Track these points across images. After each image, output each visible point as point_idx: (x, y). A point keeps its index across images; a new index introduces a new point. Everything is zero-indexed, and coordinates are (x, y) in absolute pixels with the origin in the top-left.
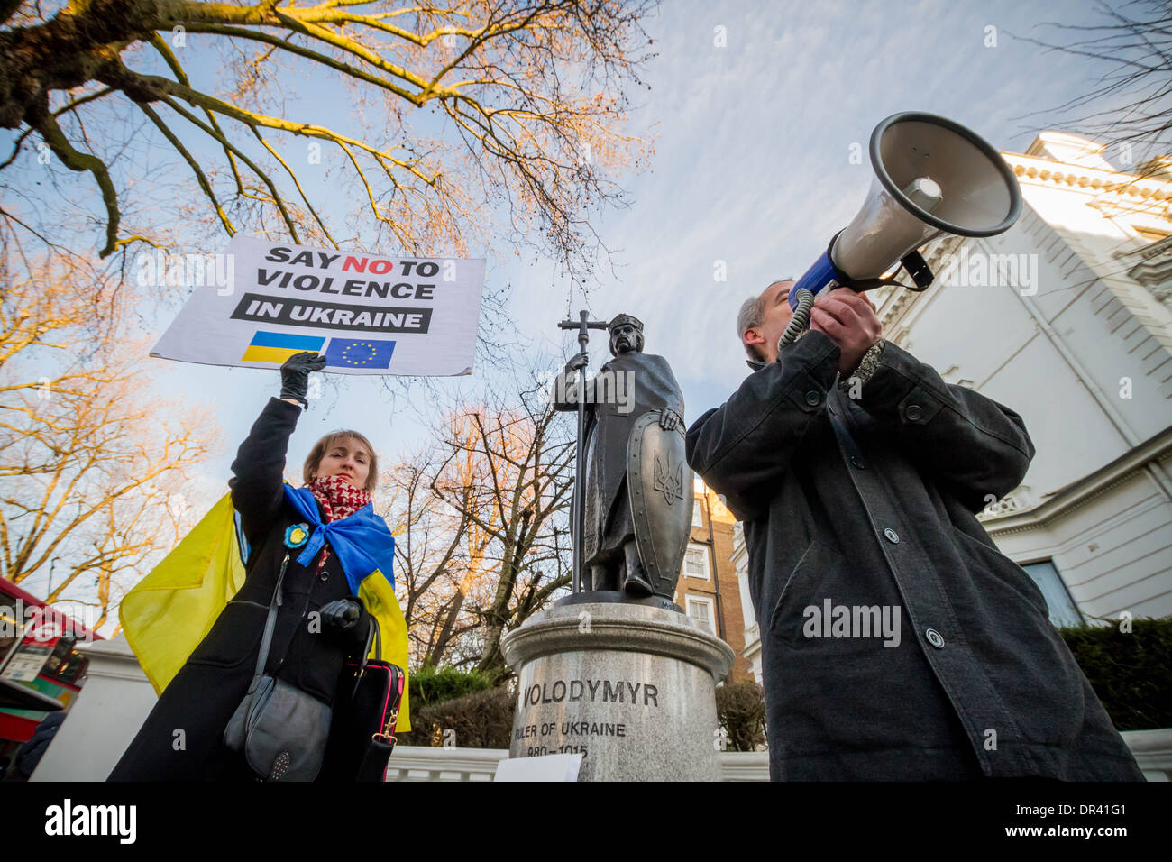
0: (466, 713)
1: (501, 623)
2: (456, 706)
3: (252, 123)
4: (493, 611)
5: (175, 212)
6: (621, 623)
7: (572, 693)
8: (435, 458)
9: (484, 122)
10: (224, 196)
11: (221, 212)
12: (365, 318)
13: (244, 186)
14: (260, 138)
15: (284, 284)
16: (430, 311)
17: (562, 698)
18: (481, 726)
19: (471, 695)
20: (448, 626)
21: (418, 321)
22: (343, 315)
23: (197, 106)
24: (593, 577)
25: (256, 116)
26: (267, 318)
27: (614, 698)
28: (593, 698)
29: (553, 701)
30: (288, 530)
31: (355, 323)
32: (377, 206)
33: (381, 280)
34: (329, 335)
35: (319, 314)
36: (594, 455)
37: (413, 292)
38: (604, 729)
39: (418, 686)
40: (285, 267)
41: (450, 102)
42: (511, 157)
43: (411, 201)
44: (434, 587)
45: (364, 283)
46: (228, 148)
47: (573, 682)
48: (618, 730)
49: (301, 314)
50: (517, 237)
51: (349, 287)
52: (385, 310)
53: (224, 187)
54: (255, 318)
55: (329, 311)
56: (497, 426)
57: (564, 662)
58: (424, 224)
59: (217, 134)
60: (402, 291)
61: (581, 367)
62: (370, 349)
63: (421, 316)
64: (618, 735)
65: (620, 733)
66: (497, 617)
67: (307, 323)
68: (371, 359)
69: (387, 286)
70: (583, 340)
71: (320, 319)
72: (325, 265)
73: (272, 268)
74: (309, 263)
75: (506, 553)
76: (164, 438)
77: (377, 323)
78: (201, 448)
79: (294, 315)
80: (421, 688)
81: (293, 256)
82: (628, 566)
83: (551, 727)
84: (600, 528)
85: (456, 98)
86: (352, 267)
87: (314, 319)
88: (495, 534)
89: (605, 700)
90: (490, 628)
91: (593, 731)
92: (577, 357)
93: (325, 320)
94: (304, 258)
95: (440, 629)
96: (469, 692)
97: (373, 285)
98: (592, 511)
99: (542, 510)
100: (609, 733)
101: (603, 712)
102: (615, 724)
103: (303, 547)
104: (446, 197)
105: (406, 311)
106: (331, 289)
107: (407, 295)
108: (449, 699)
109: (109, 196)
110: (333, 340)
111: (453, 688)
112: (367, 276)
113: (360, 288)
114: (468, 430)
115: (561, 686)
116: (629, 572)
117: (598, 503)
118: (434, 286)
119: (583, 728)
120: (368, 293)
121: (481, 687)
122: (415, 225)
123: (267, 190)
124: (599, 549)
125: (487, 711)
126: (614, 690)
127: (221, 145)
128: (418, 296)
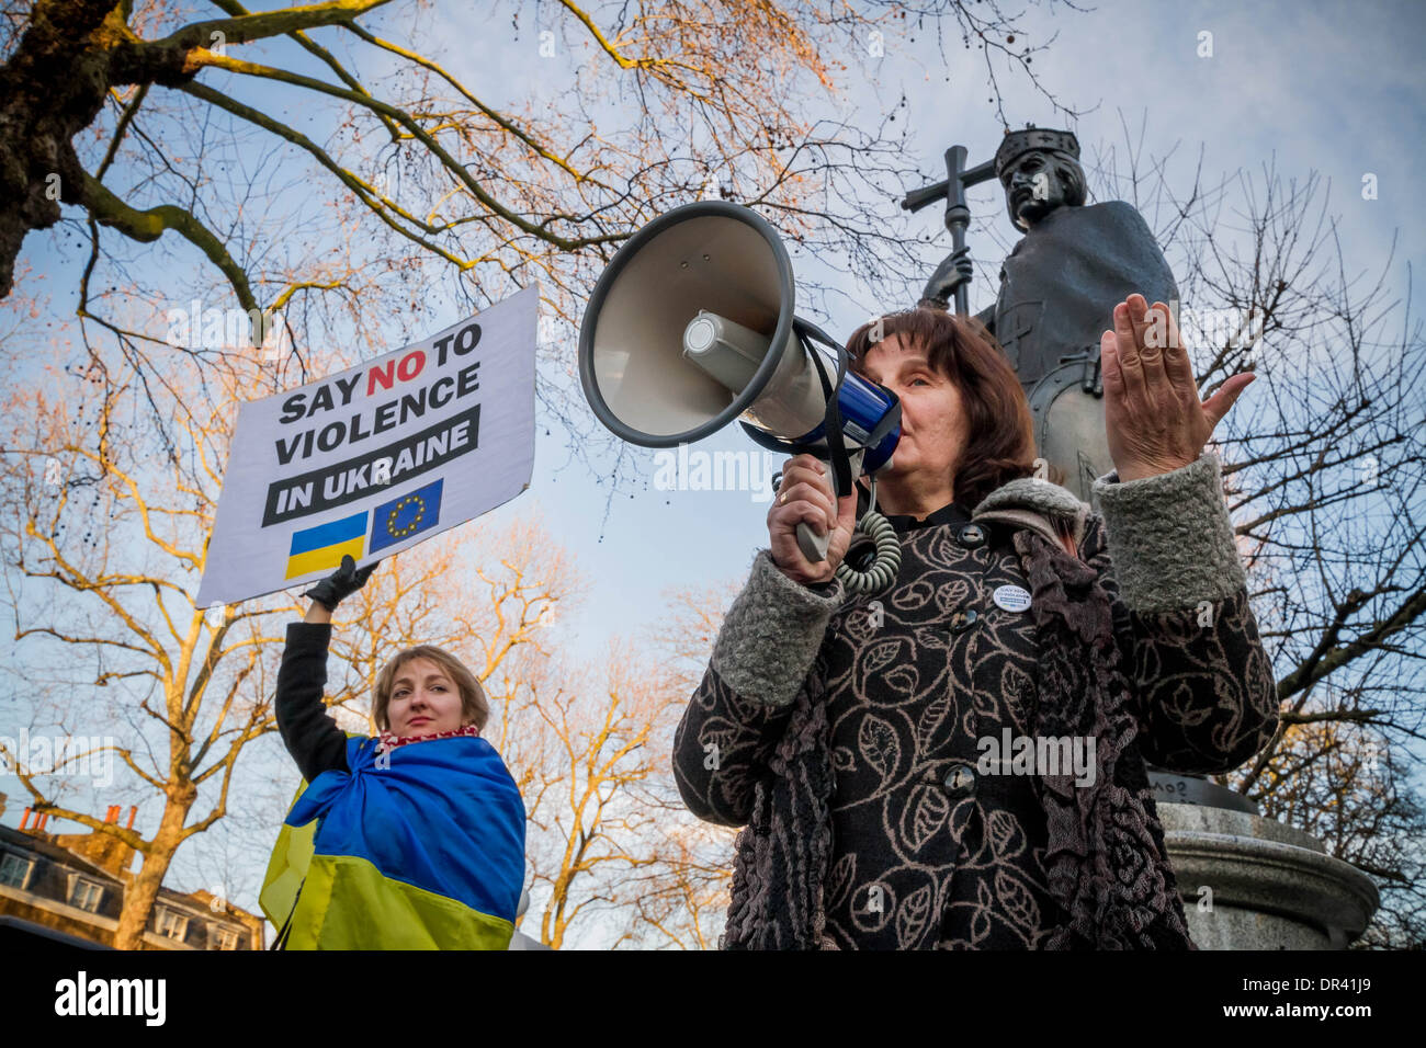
12: (407, 458)
15: (308, 451)
21: (465, 432)
22: (381, 465)
26: (301, 511)
31: (396, 473)
33: (412, 388)
34: (368, 505)
35: (356, 479)
37: (454, 388)
45: (395, 403)
49: (335, 489)
51: (382, 420)
52: (426, 435)
54: (288, 515)
55: (365, 467)
60: (442, 393)
61: (956, 289)
62: (417, 504)
63: (467, 422)
67: (346, 499)
68: (418, 518)
69: (423, 395)
71: (357, 486)
72: (347, 400)
73: (289, 433)
74: (329, 405)
77: (420, 460)
79: (329, 494)
81: (308, 403)
86: (378, 384)
87: (350, 490)
93: (363, 485)
94: (321, 400)
97: (408, 400)
105: (449, 424)
106: (360, 432)
107: (449, 397)
110: (378, 511)
112: (400, 389)
113: (392, 415)
118: (477, 365)
120: (404, 418)
128: (462, 392)
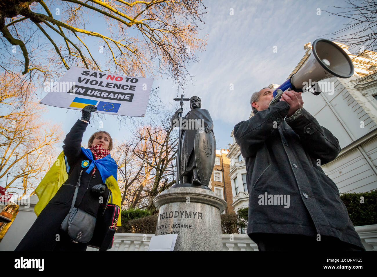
0: (143, 223)
1: (155, 195)
2: (140, 220)
3: (74, 31)
4: (152, 191)
5: (48, 60)
6: (191, 193)
7: (175, 215)
8: (134, 142)
9: (151, 33)
10: (64, 55)
11: (63, 60)
12: (112, 95)
13: (71, 52)
14: (76, 36)
15: (86, 83)
16: (133, 94)
17: (172, 217)
18: (147, 227)
19: (144, 217)
20: (138, 196)
21: (129, 97)
22: (105, 94)
23: (55, 24)
24: (183, 179)
25: (75, 28)
26: (80, 93)
27: (188, 216)
28: (182, 217)
29: (169, 218)
30: (82, 162)
31: (108, 97)
32: (115, 60)
33: (118, 83)
34: (99, 100)
35: (97, 93)
36: (184, 141)
37: (129, 88)
38: (185, 226)
39: (127, 214)
40: (87, 77)
41: (140, 25)
42: (160, 44)
43: (127, 58)
44: (134, 184)
45: (113, 84)
46: (66, 39)
47: (176, 212)
48: (189, 227)
49: (91, 93)
50: (161, 71)
51: (108, 85)
52: (119, 93)
53: (64, 52)
54: (76, 93)
55: (100, 92)
56: (155, 132)
57: (173, 206)
58: (131, 66)
59: (62, 34)
60: (125, 87)
61: (181, 113)
62: (112, 106)
63: (130, 96)
64: (189, 228)
65: (190, 227)
66: (153, 193)
67: (93, 96)
68: (112, 109)
69: (120, 85)
70: (182, 104)
71: (97, 95)
72: (101, 77)
73: (83, 77)
74: (96, 76)
75: (157, 173)
76: (45, 135)
77: (115, 97)
78: (57, 138)
79: (89, 93)
80: (128, 215)
81: (90, 74)
82: (194, 176)
83: (168, 226)
84: (186, 164)
85: (142, 24)
86: (109, 78)
87: (95, 95)
88: (153, 167)
89: (186, 217)
90: (151, 197)
91: (181, 227)
92: (179, 109)
93: (99, 95)
94: (94, 75)
95: (135, 197)
96: (144, 216)
97: (116, 85)
98: (183, 159)
99: (169, 159)
100: (186, 227)
101: (185, 221)
102: (189, 225)
103: (87, 168)
104: (138, 57)
105: (125, 94)
106: (102, 85)
107: (126, 89)
108: (137, 218)
109: (25, 54)
110: (100, 102)
111: (139, 215)
112: (114, 82)
113: (111, 85)
114: (145, 134)
115: (172, 213)
116: (194, 178)
117: (185, 156)
118: (135, 86)
119: (178, 226)
120: (114, 87)
121: (148, 215)
122: (128, 66)
123: (79, 53)
124: (185, 171)
125: (149, 222)
126: (188, 214)
127: (63, 38)
128: (130, 89)
